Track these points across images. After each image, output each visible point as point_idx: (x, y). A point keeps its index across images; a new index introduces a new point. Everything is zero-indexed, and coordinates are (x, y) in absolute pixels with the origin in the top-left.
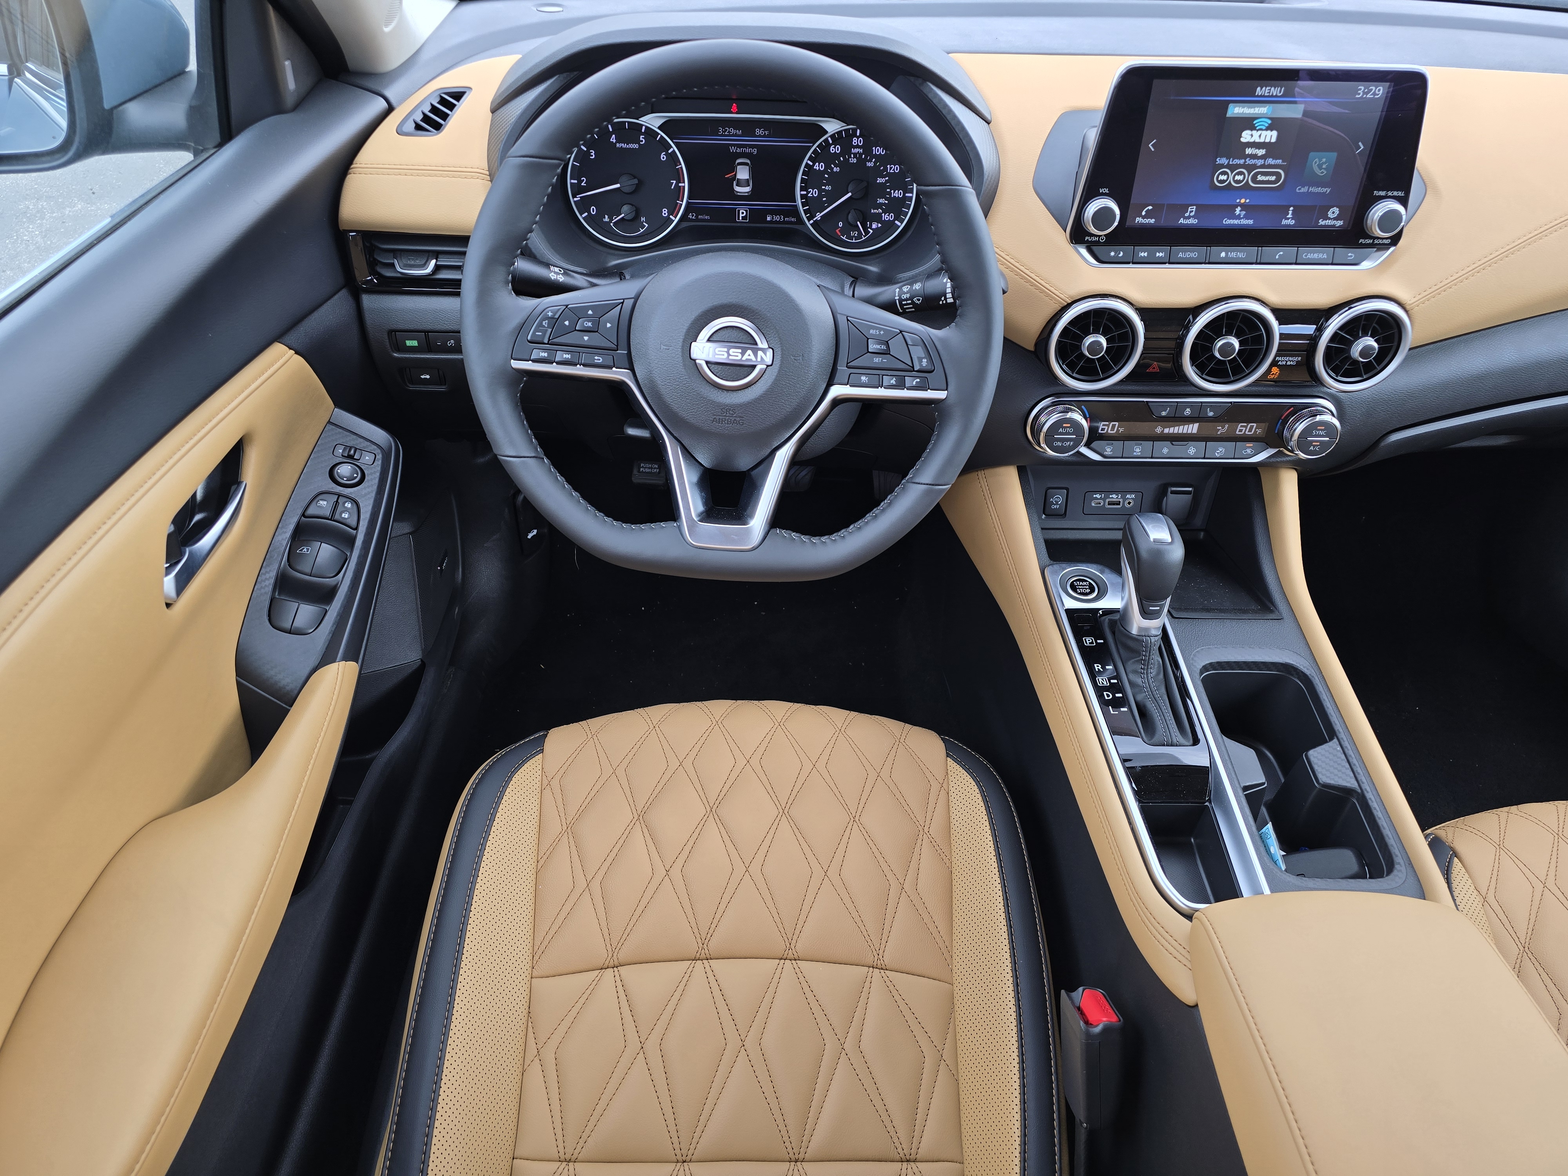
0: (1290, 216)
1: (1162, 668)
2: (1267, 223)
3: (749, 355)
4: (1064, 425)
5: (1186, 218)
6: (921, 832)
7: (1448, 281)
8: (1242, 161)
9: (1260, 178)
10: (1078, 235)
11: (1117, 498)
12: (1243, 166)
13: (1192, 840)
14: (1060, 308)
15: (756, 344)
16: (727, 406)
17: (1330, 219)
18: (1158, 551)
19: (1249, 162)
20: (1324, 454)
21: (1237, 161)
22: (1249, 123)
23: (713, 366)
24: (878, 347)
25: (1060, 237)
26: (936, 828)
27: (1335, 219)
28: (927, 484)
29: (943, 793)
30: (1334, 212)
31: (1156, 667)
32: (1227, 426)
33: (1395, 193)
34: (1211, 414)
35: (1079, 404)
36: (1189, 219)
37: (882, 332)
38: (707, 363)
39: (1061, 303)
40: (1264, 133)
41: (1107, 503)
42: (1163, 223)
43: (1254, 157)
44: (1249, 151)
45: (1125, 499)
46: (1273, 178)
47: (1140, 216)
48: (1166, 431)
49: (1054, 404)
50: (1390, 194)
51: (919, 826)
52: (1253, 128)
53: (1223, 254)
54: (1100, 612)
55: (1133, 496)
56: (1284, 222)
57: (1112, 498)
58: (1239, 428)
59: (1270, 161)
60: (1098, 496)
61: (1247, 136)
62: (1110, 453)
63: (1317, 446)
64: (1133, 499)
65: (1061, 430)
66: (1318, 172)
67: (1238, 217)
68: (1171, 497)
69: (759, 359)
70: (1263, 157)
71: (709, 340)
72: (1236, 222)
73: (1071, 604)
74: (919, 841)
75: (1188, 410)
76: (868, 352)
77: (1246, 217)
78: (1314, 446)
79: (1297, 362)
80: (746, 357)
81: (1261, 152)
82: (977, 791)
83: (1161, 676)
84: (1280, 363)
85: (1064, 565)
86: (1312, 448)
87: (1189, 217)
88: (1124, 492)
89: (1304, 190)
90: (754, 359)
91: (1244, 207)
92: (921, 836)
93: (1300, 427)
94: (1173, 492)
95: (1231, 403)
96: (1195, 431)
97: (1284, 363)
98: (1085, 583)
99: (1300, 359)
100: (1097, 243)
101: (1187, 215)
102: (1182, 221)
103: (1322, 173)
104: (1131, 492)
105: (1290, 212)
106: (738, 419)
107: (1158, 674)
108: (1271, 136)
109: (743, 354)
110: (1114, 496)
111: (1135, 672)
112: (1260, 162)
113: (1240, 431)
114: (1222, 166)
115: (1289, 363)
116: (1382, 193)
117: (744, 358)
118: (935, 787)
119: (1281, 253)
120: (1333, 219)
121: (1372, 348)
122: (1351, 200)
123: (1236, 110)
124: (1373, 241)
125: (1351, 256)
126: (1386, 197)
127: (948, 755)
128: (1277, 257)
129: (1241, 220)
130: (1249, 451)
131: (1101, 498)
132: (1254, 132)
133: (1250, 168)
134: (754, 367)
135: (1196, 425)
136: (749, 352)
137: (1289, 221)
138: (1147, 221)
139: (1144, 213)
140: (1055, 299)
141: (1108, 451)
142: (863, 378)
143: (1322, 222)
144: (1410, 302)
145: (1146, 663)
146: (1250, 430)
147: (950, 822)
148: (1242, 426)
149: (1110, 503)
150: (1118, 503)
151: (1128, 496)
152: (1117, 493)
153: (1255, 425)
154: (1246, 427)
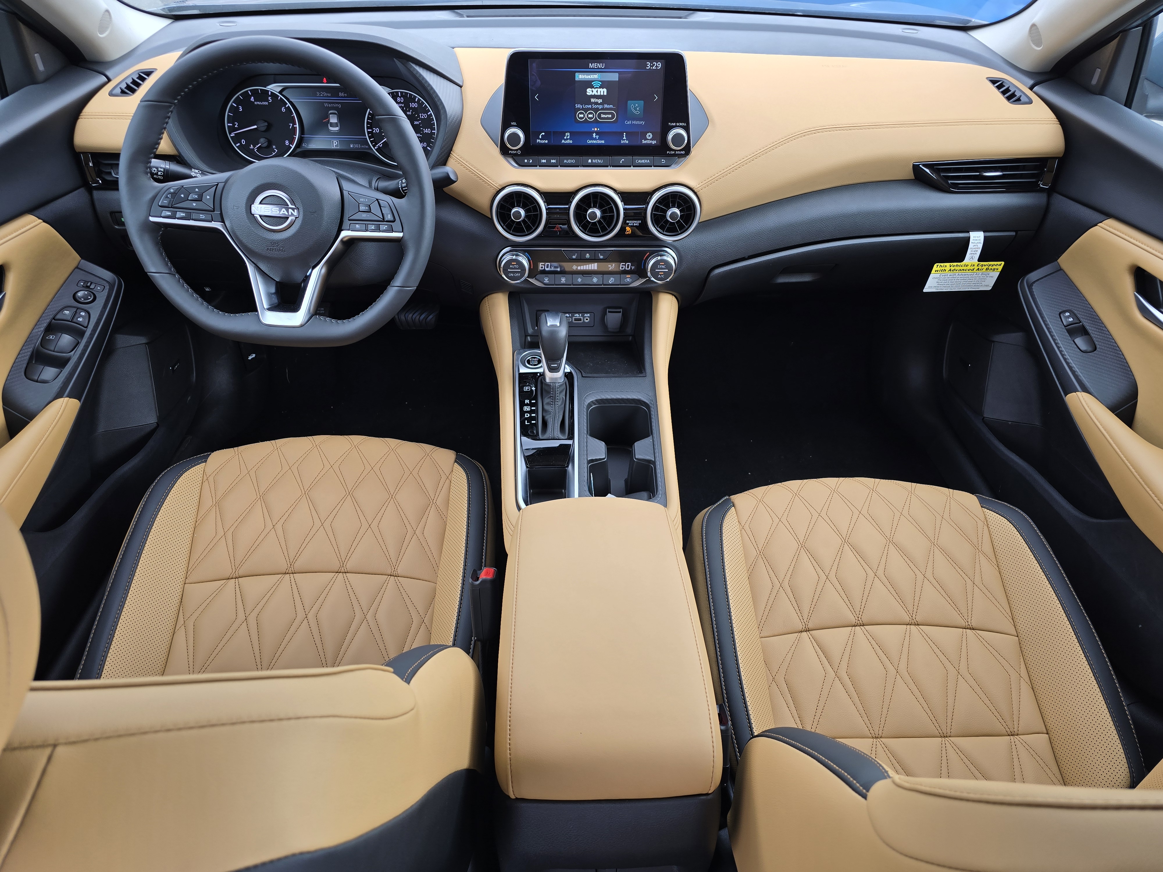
0: (625, 138)
1: (564, 401)
2: (613, 142)
3: (284, 211)
4: (513, 264)
5: (565, 140)
6: (431, 503)
7: (718, 174)
8: (590, 106)
9: (602, 116)
10: (505, 151)
11: (579, 316)
12: (591, 109)
13: (563, 491)
14: (496, 192)
15: (288, 206)
16: (274, 240)
17: (648, 139)
19: (594, 106)
20: (668, 280)
21: (587, 106)
22: (589, 84)
23: (264, 218)
24: (364, 208)
25: (496, 151)
26: (440, 501)
27: (651, 140)
28: (399, 287)
29: (448, 481)
30: (649, 136)
31: (561, 401)
32: (614, 265)
33: (681, 124)
34: (601, 257)
35: (522, 251)
36: (567, 140)
37: (367, 200)
38: (261, 216)
39: (496, 189)
40: (599, 90)
41: (573, 320)
42: (553, 143)
43: (596, 103)
44: (593, 100)
45: (584, 317)
46: (610, 116)
47: (539, 139)
48: (579, 268)
49: (510, 251)
50: (678, 124)
51: (431, 500)
52: (592, 87)
53: (590, 161)
54: (538, 374)
55: (589, 315)
56: (622, 142)
57: (576, 316)
58: (621, 266)
59: (606, 106)
60: (568, 315)
61: (589, 92)
62: (549, 282)
63: (663, 275)
64: (588, 317)
65: (511, 266)
66: (635, 112)
67: (595, 139)
68: (609, 315)
69: (290, 214)
70: (601, 104)
71: (260, 203)
72: (595, 142)
73: (523, 370)
74: (429, 508)
75: (588, 254)
76: (359, 211)
77: (600, 139)
78: (661, 275)
79: (639, 224)
80: (282, 212)
81: (600, 101)
82: (466, 478)
83: (563, 405)
84: (629, 224)
85: (526, 350)
86: (659, 276)
87: (567, 139)
88: (583, 313)
89: (629, 123)
90: (287, 214)
91: (597, 133)
92: (431, 505)
93: (652, 263)
94: (609, 312)
95: (612, 250)
96: (596, 268)
97: (632, 224)
98: (535, 359)
99: (640, 221)
100: (516, 155)
101: (565, 138)
102: (563, 141)
103: (638, 112)
104: (587, 313)
105: (625, 136)
106: (281, 248)
107: (561, 404)
108: (603, 91)
109: (280, 211)
110: (577, 315)
111: (548, 404)
112: (600, 107)
113: (622, 268)
114: (579, 109)
115: (635, 225)
116: (674, 124)
117: (281, 213)
118: (444, 478)
119: (623, 160)
120: (649, 139)
121: (677, 215)
122: (658, 129)
123: (580, 77)
124: (675, 152)
125: (664, 161)
126: (676, 126)
127: (456, 461)
128: (621, 162)
129: (596, 141)
130: (628, 280)
131: (570, 317)
132: (593, 89)
133: (596, 110)
134: (288, 218)
135: (596, 264)
136: (284, 209)
137: (625, 141)
138: (543, 142)
139: (540, 137)
140: (492, 187)
141: (546, 280)
142: (357, 226)
143: (644, 142)
144: (696, 187)
145: (554, 398)
146: (628, 267)
147: (449, 497)
148: (622, 265)
149: (576, 320)
150: (580, 320)
151: (585, 315)
152: (579, 313)
153: (630, 264)
154: (625, 265)
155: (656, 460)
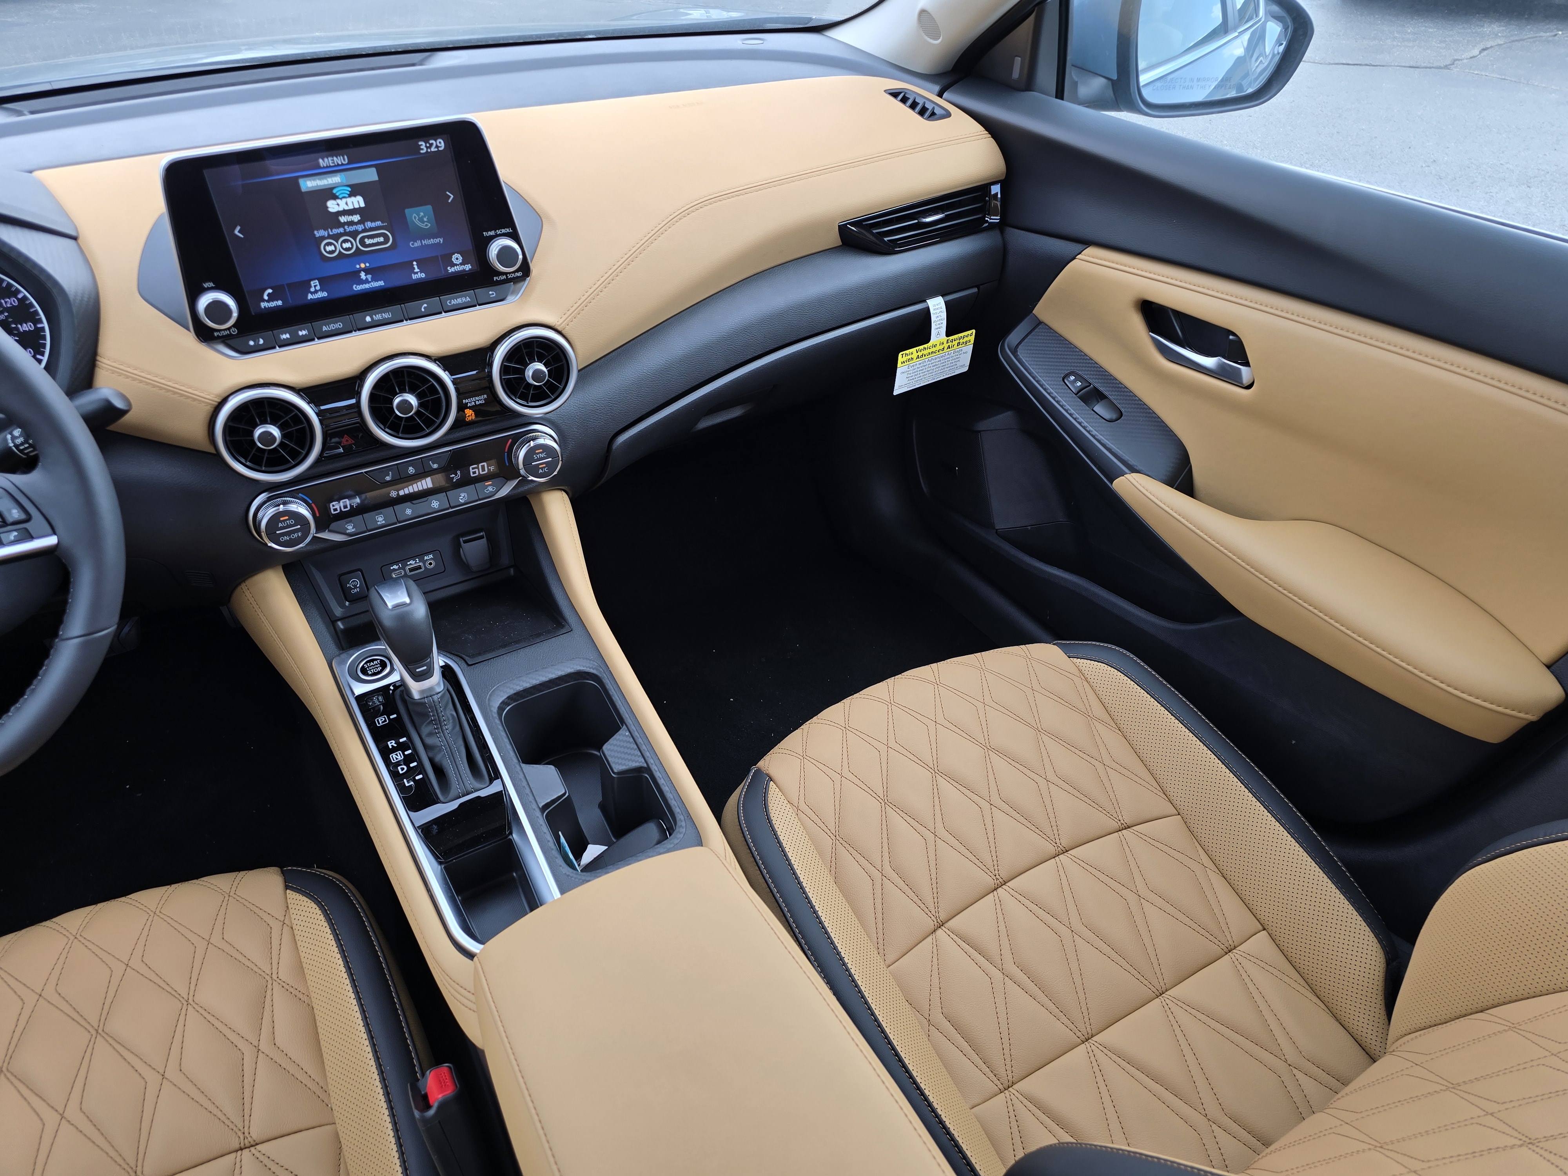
0: (417, 270)
1: (457, 720)
2: (398, 280)
4: (281, 519)
5: (312, 293)
6: (270, 982)
7: (586, 297)
8: (341, 230)
9: (368, 241)
10: (205, 334)
11: (416, 563)
12: (345, 234)
13: (515, 874)
14: (212, 409)
17: (456, 265)
18: (402, 614)
19: (349, 229)
20: (555, 473)
21: (336, 231)
22: (329, 194)
25: (188, 338)
26: (285, 972)
27: (461, 264)
29: (286, 929)
30: (457, 258)
31: (451, 721)
32: (459, 472)
33: (503, 231)
34: (435, 466)
35: (293, 494)
36: (316, 293)
39: (211, 404)
40: (350, 200)
41: (408, 571)
42: (291, 302)
43: (351, 223)
44: (343, 219)
45: (424, 562)
46: (381, 239)
47: (264, 301)
48: (401, 493)
49: (269, 499)
50: (499, 232)
51: (266, 977)
52: (335, 197)
53: (368, 319)
54: (392, 688)
55: (431, 556)
56: (414, 277)
57: (411, 564)
58: (471, 471)
59: (369, 224)
60: (395, 567)
61: (333, 206)
62: (353, 530)
63: (545, 467)
64: (431, 559)
65: (280, 525)
66: (422, 226)
67: (366, 281)
68: (466, 546)
70: (359, 222)
72: (367, 286)
73: (360, 689)
74: (269, 992)
75: (411, 468)
77: (374, 279)
78: (542, 469)
79: (485, 399)
81: (356, 218)
82: (319, 912)
83: (458, 727)
84: (469, 405)
85: (351, 651)
86: (540, 471)
87: (316, 292)
88: (421, 556)
89: (417, 244)
91: (367, 271)
92: (269, 986)
93: (522, 454)
94: (465, 542)
95: (450, 450)
96: (430, 485)
97: (473, 404)
98: (375, 662)
99: (485, 396)
100: (230, 336)
101: (312, 289)
102: (310, 296)
103: (426, 225)
104: (427, 554)
105: (416, 267)
107: (454, 728)
108: (358, 202)
110: (411, 562)
111: (430, 734)
112: (360, 227)
113: (474, 473)
114: (323, 238)
115: (477, 403)
116: (492, 233)
118: (276, 926)
119: (425, 305)
120: (459, 264)
121: (543, 372)
122: (469, 245)
123: (309, 184)
124: (507, 277)
125: (493, 294)
126: (497, 236)
127: (287, 887)
128: (423, 310)
129: (369, 284)
130: (490, 489)
131: (399, 568)
132: (339, 201)
133: (354, 234)
135: (429, 480)
137: (418, 275)
138: (273, 304)
139: (266, 298)
140: (203, 402)
141: (350, 528)
143: (451, 270)
144: (559, 323)
145: (439, 722)
146: (483, 470)
147: (300, 957)
148: (473, 469)
149: (411, 570)
150: (420, 567)
151: (426, 558)
152: (413, 558)
153: (485, 464)
154: (478, 468)
155: (650, 765)
